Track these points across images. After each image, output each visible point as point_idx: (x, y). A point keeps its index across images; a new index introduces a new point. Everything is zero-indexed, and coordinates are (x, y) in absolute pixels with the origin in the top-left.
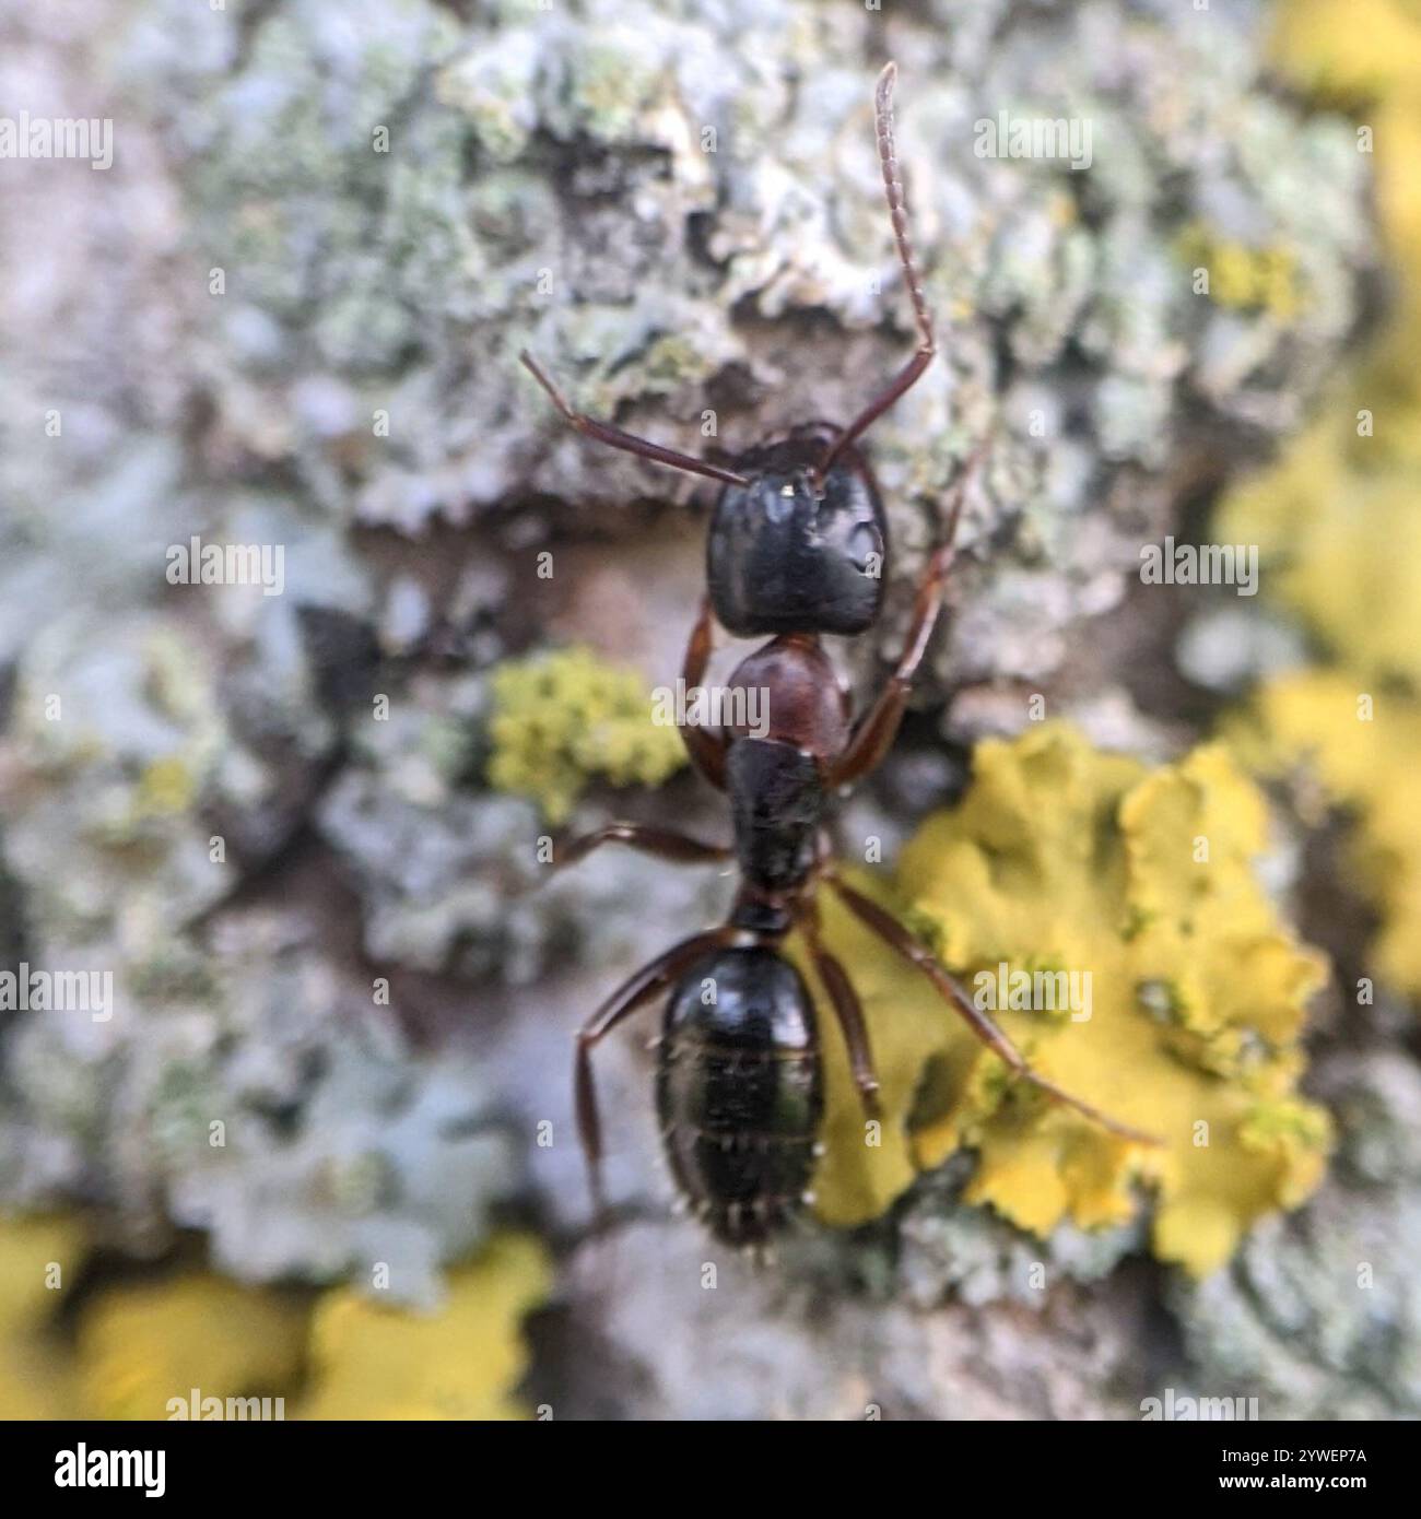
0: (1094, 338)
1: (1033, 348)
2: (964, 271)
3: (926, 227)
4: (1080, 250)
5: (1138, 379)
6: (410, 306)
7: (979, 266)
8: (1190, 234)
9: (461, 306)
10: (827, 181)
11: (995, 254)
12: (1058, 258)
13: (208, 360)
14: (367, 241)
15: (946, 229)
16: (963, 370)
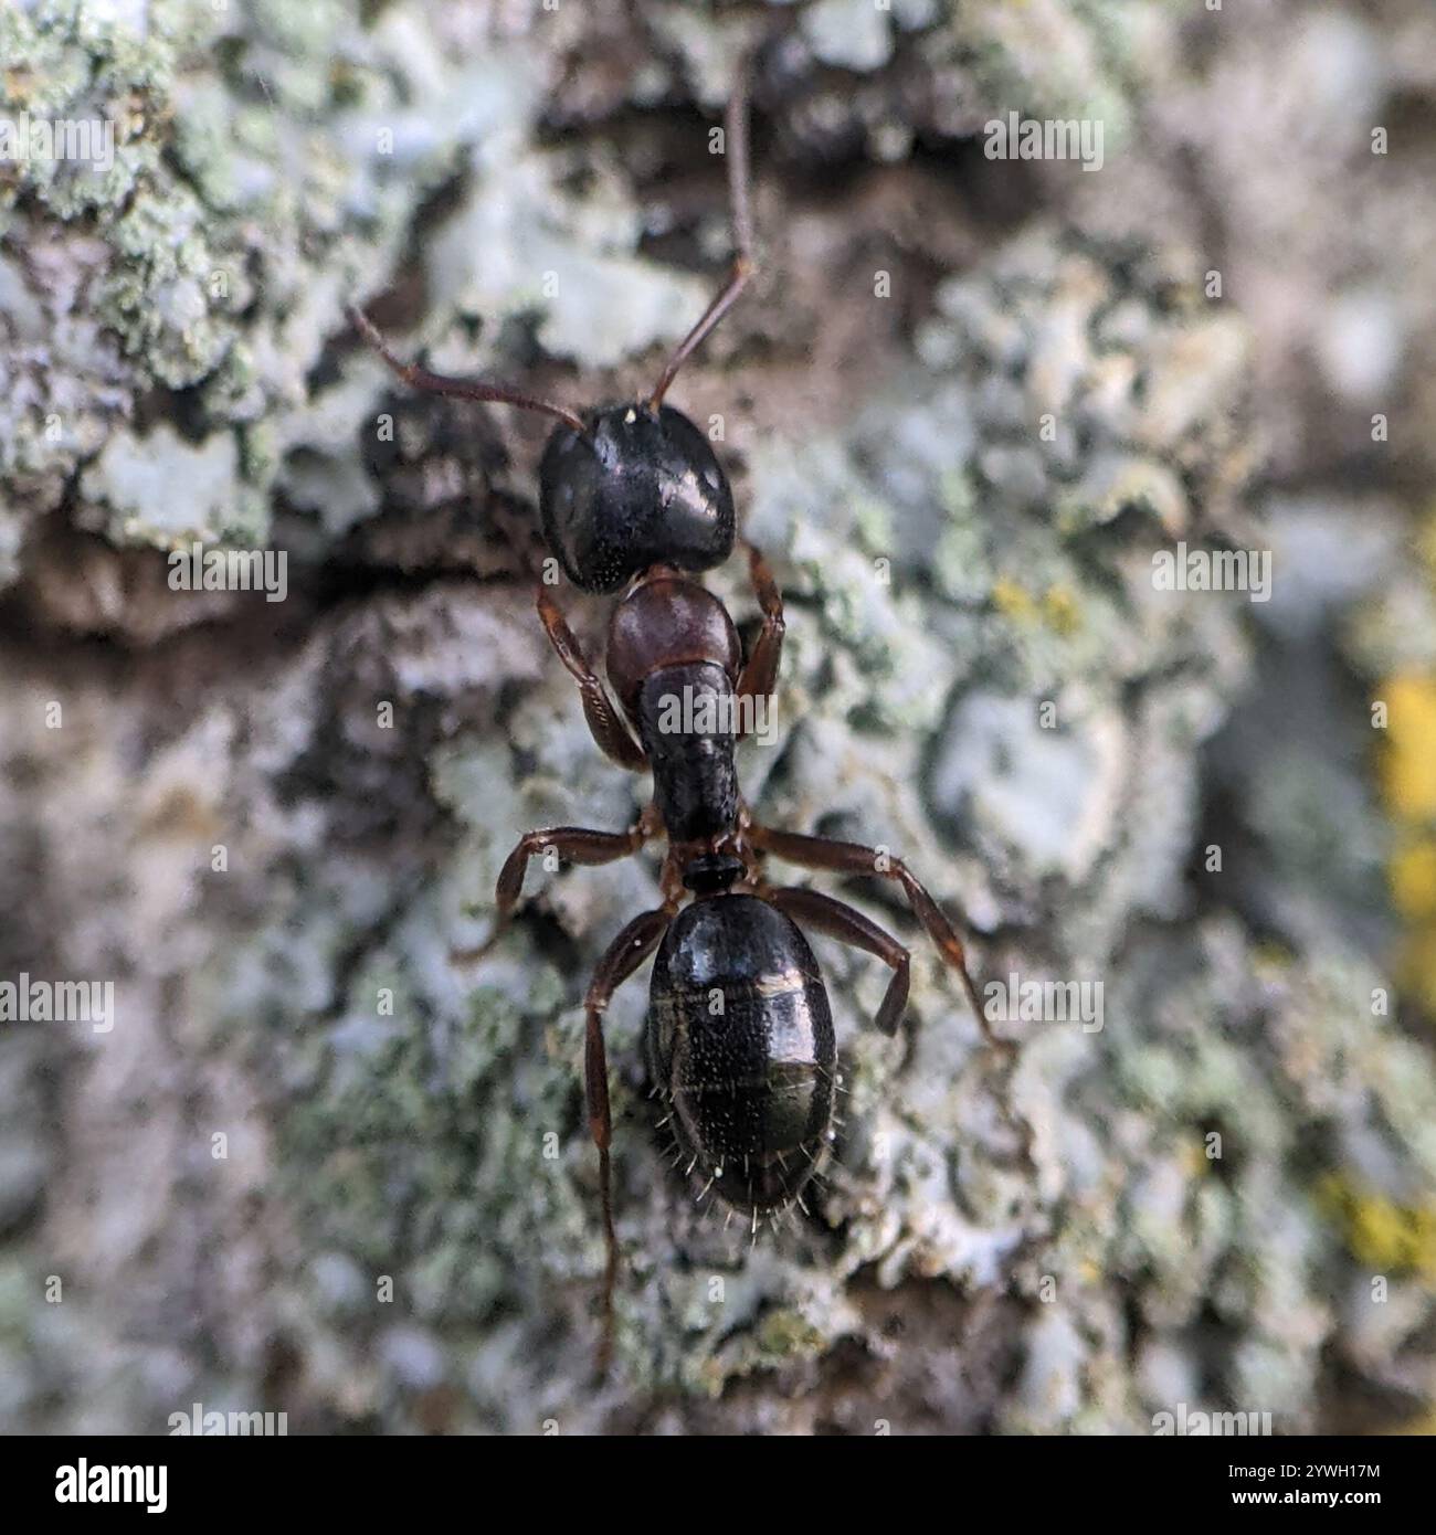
0: (1230, 1299)
1: (1165, 1311)
2: (1092, 1232)
3: (1051, 1183)
4: (1213, 1204)
5: (1279, 1347)
6: (503, 1257)
7: (1107, 1225)
8: (1331, 1184)
9: (559, 1263)
10: (947, 1136)
11: (1124, 1212)
12: (1191, 1214)
13: (292, 1307)
14: (463, 1189)
15: (1072, 1183)
16: (1092, 1339)
